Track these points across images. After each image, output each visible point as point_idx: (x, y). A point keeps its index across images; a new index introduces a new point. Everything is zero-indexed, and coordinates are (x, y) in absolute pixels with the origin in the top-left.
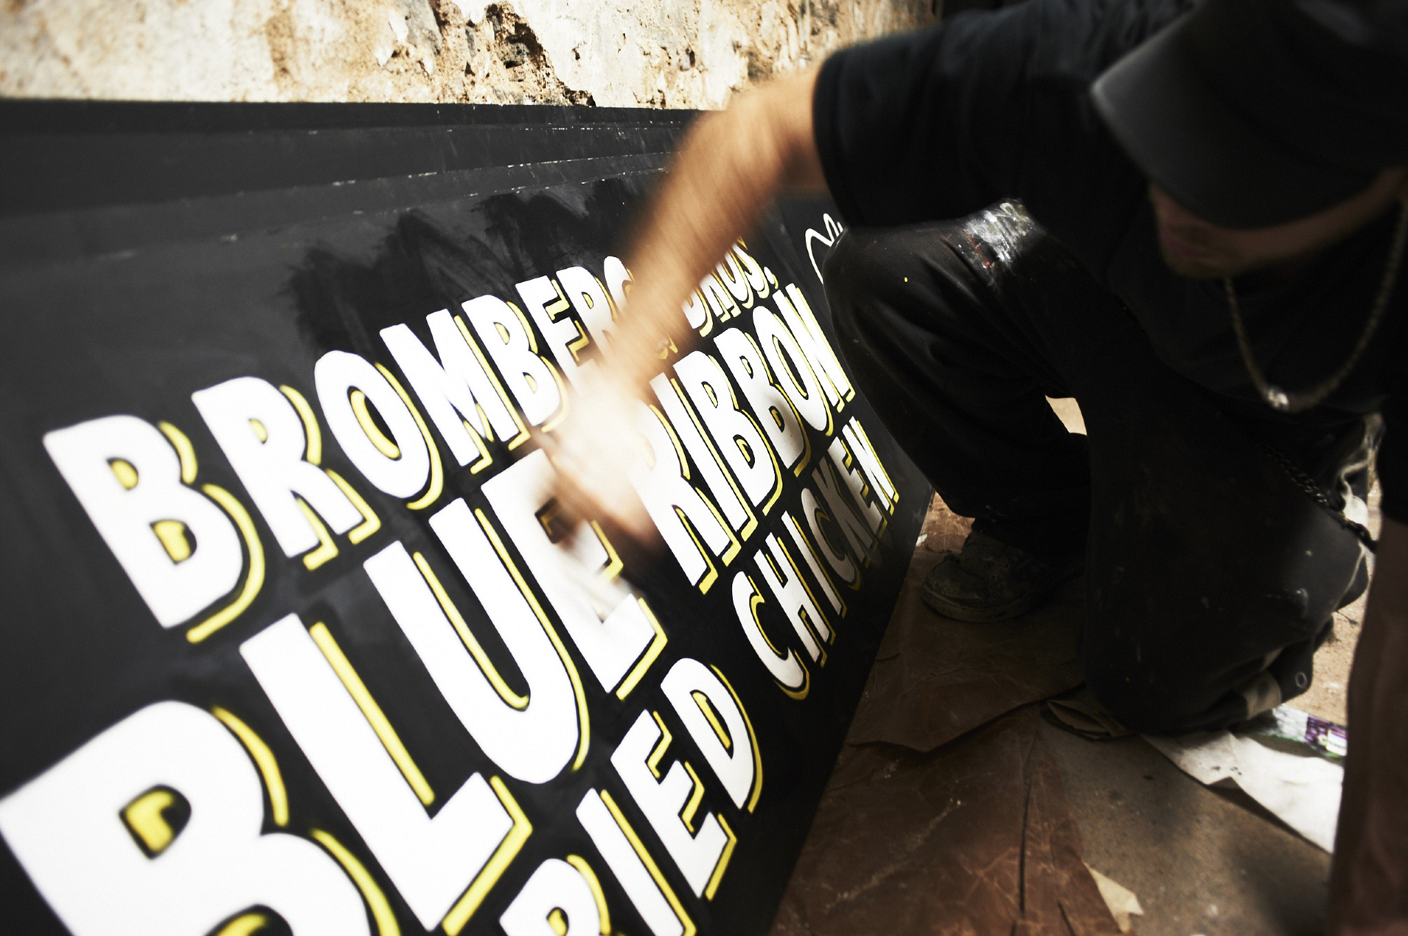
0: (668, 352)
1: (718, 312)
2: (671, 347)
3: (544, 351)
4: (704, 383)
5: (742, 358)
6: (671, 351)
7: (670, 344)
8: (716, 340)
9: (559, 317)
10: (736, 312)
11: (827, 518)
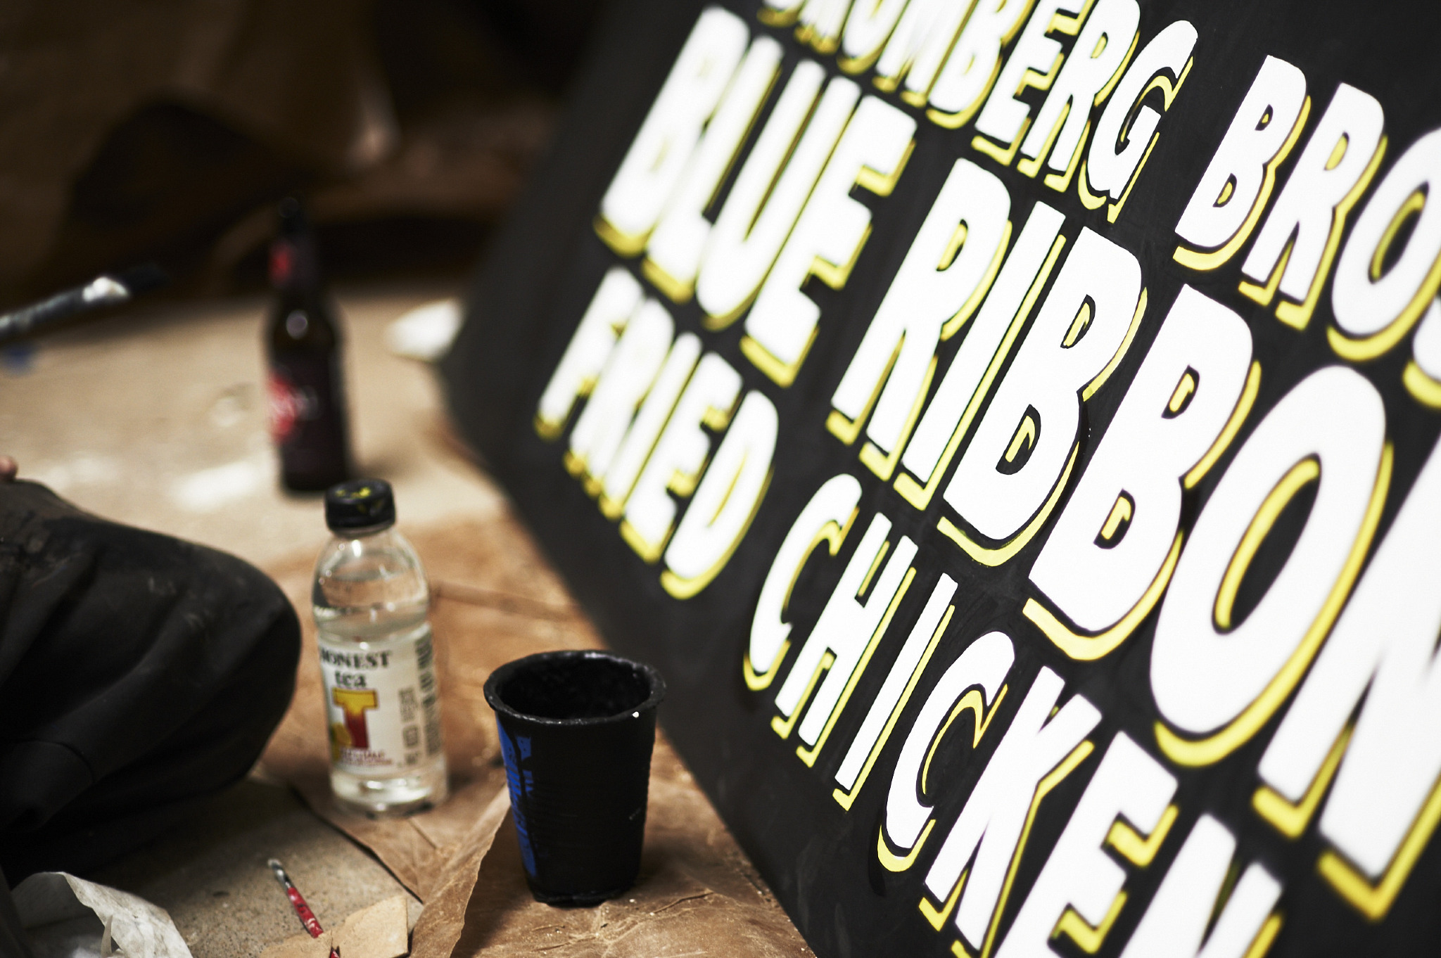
0: (1102, 206)
1: (1251, 267)
2: (1111, 206)
3: (1006, 52)
4: (1089, 300)
5: (1193, 373)
6: (1104, 210)
7: (1115, 202)
8: (1187, 292)
9: (1055, 35)
10: (1295, 317)
11: (979, 734)
